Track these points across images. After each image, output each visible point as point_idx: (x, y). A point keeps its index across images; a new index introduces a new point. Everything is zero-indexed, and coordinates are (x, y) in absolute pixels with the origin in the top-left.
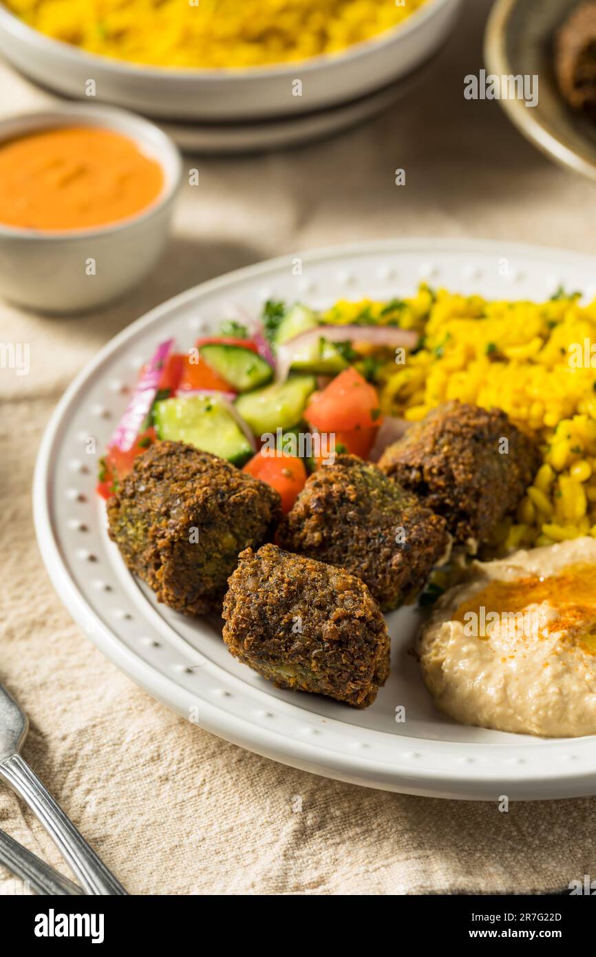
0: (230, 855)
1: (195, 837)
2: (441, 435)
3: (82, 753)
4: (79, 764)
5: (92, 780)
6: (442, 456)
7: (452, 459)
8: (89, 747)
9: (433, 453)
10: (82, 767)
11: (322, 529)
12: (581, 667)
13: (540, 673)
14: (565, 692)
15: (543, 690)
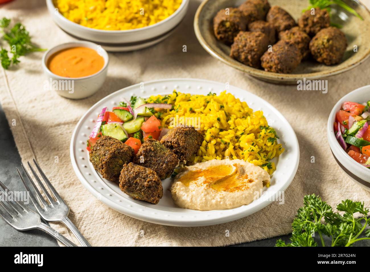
1: (113, 237)
2: (176, 133)
3: (83, 217)
4: (83, 220)
5: (86, 224)
6: (176, 139)
7: (179, 139)
8: (85, 216)
9: (174, 138)
11: (145, 158)
12: (211, 193)
13: (201, 194)
14: (207, 199)
15: (201, 199)
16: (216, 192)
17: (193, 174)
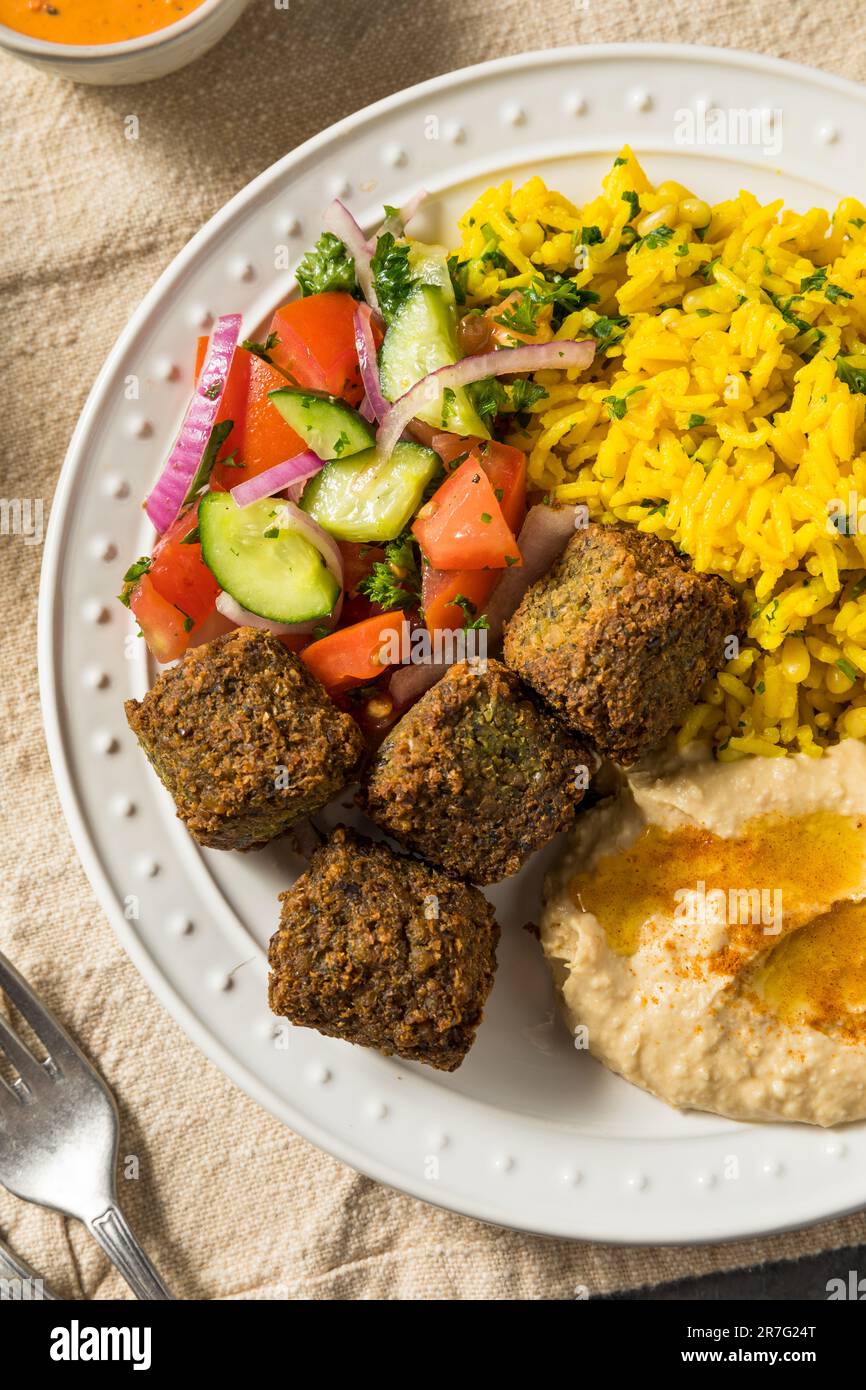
0: (283, 1187)
1: (243, 1151)
3: (110, 1000)
4: (105, 1019)
5: (123, 1044)
6: (593, 687)
7: (607, 692)
8: (118, 993)
9: (583, 680)
10: (111, 1022)
11: (413, 818)
12: (744, 1031)
13: (689, 1040)
14: (717, 1075)
15: (688, 1070)
16: (771, 1029)
17: (662, 850)
